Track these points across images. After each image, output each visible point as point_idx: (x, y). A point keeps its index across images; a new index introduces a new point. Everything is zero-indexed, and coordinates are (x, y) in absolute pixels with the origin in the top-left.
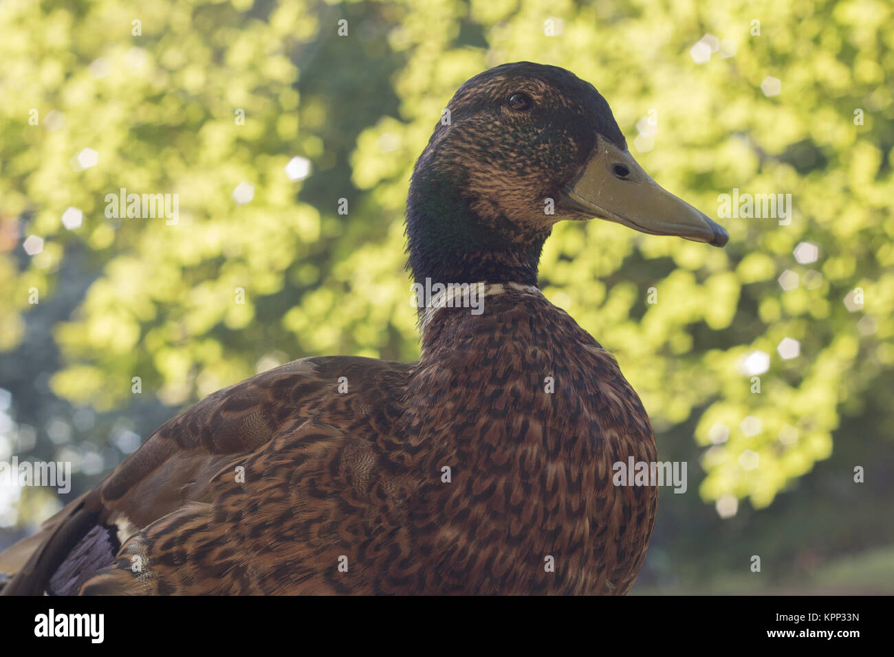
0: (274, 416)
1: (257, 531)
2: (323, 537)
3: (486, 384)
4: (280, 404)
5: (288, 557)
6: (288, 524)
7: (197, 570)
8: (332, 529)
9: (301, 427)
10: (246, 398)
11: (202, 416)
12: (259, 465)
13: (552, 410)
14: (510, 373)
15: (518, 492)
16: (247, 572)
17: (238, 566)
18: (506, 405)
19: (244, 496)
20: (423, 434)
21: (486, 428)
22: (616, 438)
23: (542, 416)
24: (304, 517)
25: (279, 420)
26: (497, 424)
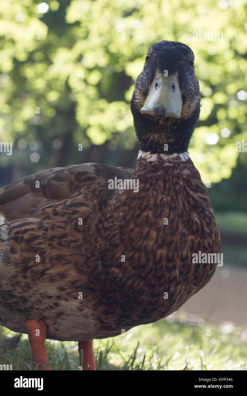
0: (73, 188)
1: (52, 238)
2: (75, 250)
3: (136, 209)
4: (77, 183)
5: (62, 253)
6: (64, 239)
7: (27, 247)
8: (79, 247)
9: (79, 197)
10: (63, 176)
11: (43, 179)
12: (59, 209)
13: (163, 228)
14: (147, 207)
15: (143, 260)
16: (46, 254)
17: (42, 250)
18: (142, 222)
19: (51, 221)
20: (109, 223)
21: (132, 230)
22: (193, 239)
23: (158, 230)
24: (70, 238)
25: (75, 190)
26: (137, 230)
